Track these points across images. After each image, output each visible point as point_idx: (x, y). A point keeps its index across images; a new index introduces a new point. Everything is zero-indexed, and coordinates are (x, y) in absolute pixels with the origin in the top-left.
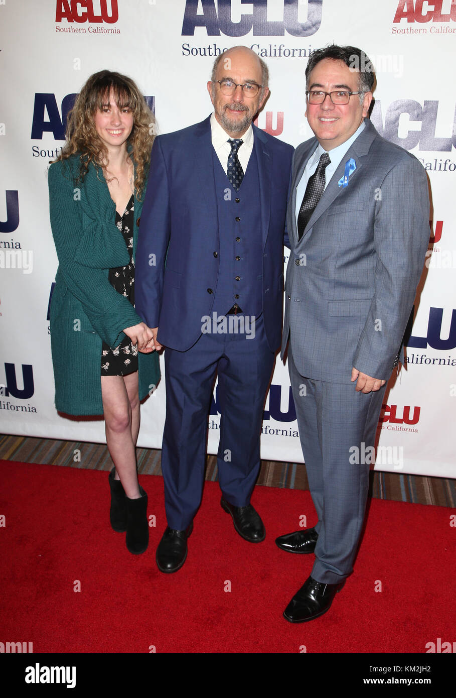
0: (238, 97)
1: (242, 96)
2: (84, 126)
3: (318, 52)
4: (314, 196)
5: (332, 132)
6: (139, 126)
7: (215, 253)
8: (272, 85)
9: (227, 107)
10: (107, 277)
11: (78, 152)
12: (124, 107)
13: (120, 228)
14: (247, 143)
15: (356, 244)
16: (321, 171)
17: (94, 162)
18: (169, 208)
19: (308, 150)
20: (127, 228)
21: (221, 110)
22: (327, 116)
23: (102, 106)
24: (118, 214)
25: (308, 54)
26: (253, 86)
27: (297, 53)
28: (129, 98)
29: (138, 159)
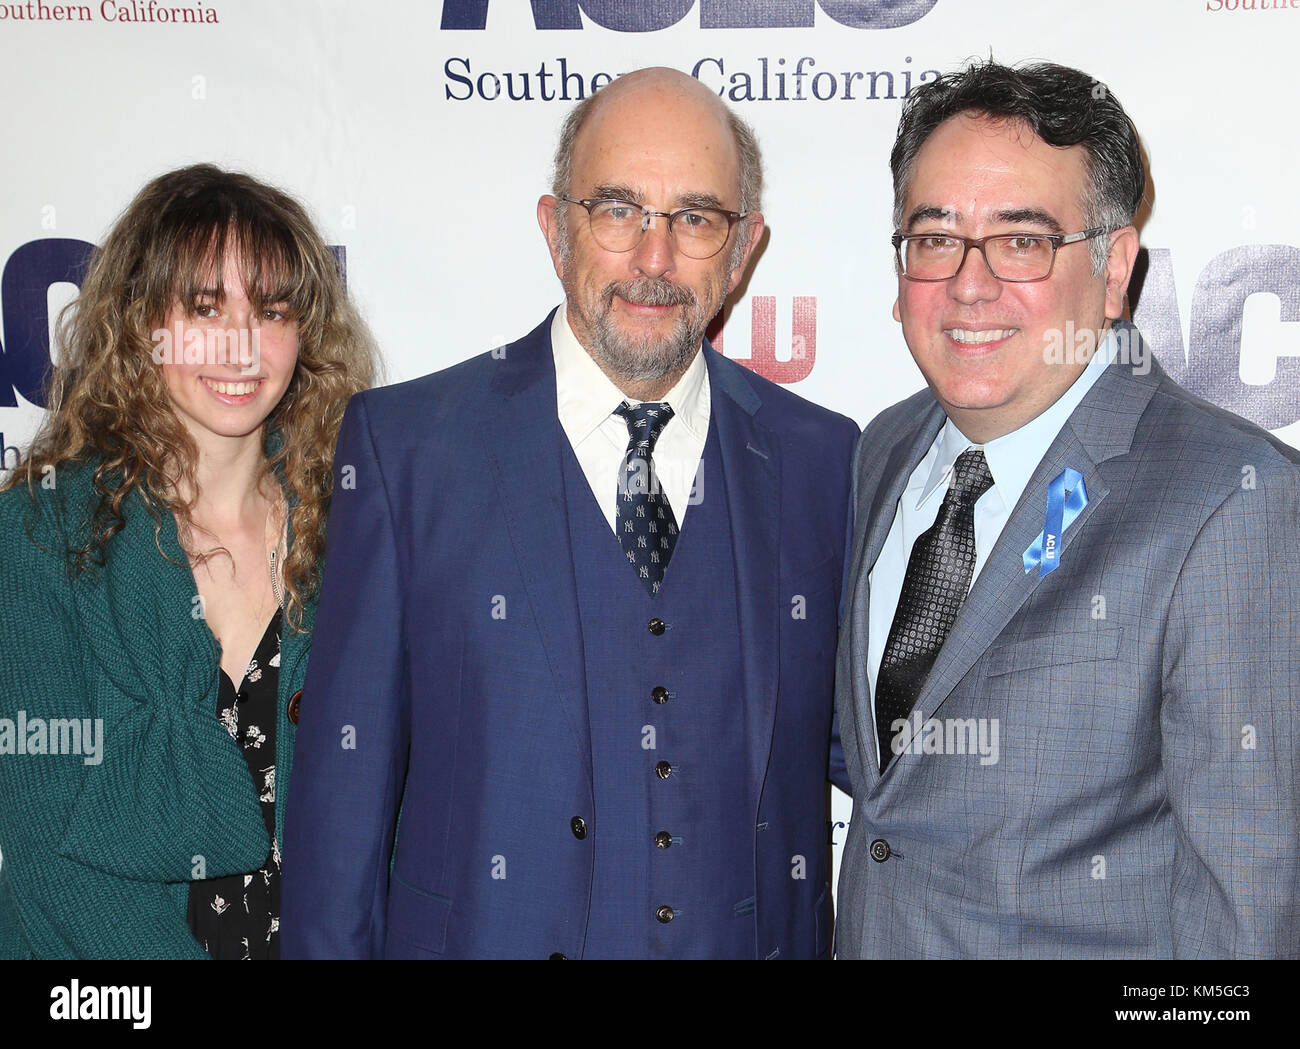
0: (655, 257)
1: (671, 250)
2: (116, 360)
3: (939, 86)
4: (933, 607)
5: (997, 383)
6: (316, 369)
7: (575, 821)
8: (776, 205)
9: (613, 293)
10: (183, 912)
11: (87, 452)
12: (272, 302)
13: (233, 730)
14: (688, 414)
15: (1095, 784)
16: (958, 515)
17: (146, 490)
18: (405, 659)
19: (907, 437)
20: (254, 731)
21: (593, 302)
22: (973, 322)
23: (193, 294)
24: (226, 680)
25: (900, 90)
26: (711, 216)
27: (861, 88)
28: (292, 274)
29: (299, 483)
